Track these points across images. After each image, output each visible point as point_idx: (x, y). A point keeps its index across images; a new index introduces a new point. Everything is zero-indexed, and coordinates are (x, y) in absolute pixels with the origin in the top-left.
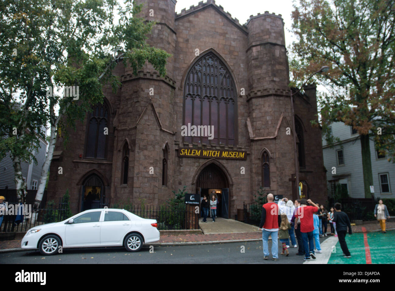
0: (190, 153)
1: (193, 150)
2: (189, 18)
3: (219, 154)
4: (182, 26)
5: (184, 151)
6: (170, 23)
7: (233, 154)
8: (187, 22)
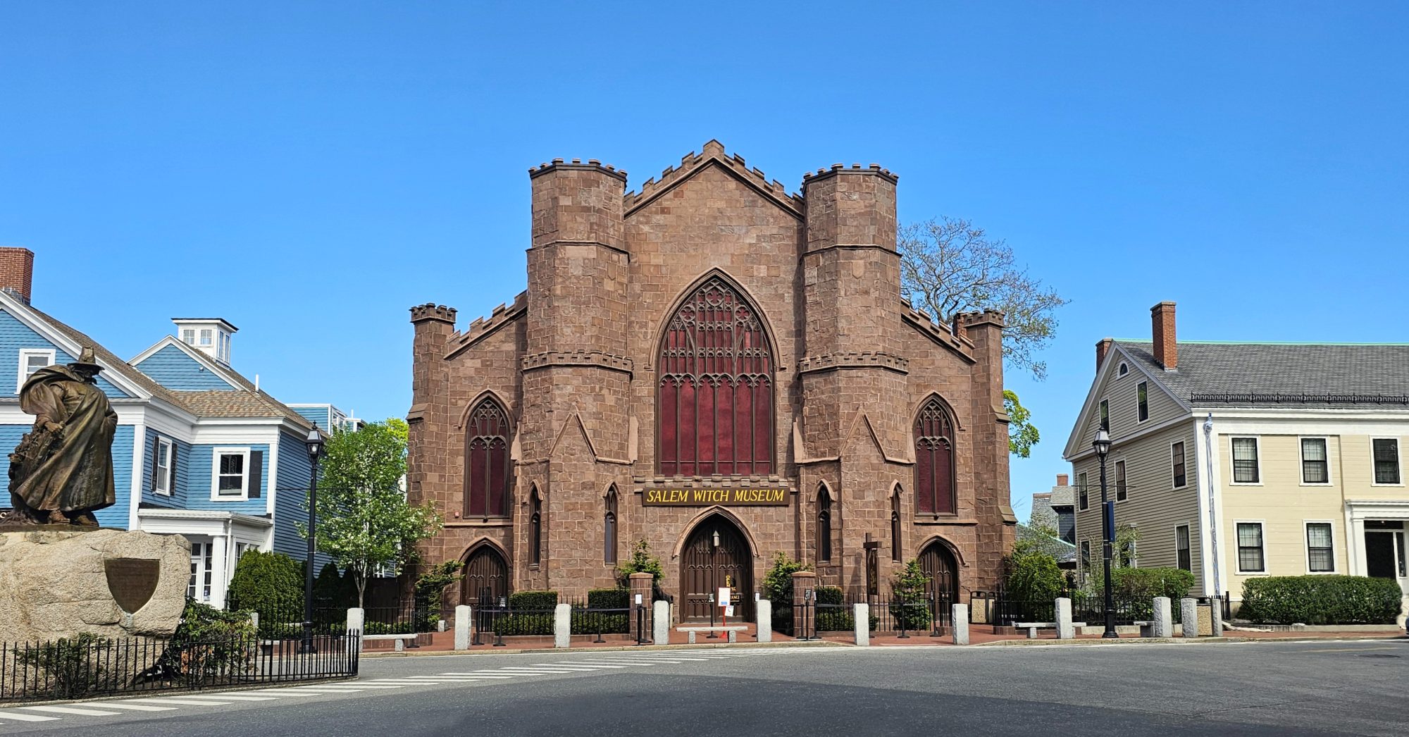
0: (668, 497)
1: (673, 492)
2: (661, 204)
3: (727, 496)
4: (646, 223)
5: (654, 495)
6: (612, 233)
7: (757, 494)
8: (656, 213)
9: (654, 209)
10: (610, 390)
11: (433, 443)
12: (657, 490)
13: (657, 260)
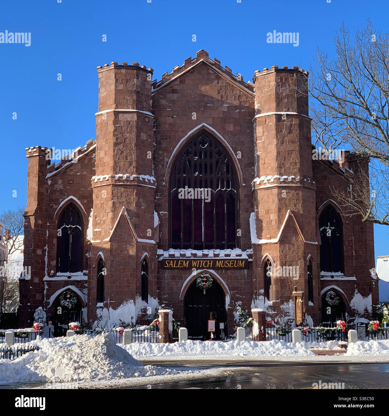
0: (177, 265)
1: (180, 261)
2: (172, 87)
3: (211, 264)
4: (164, 99)
5: (169, 263)
6: (145, 105)
7: (229, 263)
8: (169, 93)
9: (168, 91)
10: (144, 199)
11: (39, 230)
12: (170, 260)
13: (170, 120)
